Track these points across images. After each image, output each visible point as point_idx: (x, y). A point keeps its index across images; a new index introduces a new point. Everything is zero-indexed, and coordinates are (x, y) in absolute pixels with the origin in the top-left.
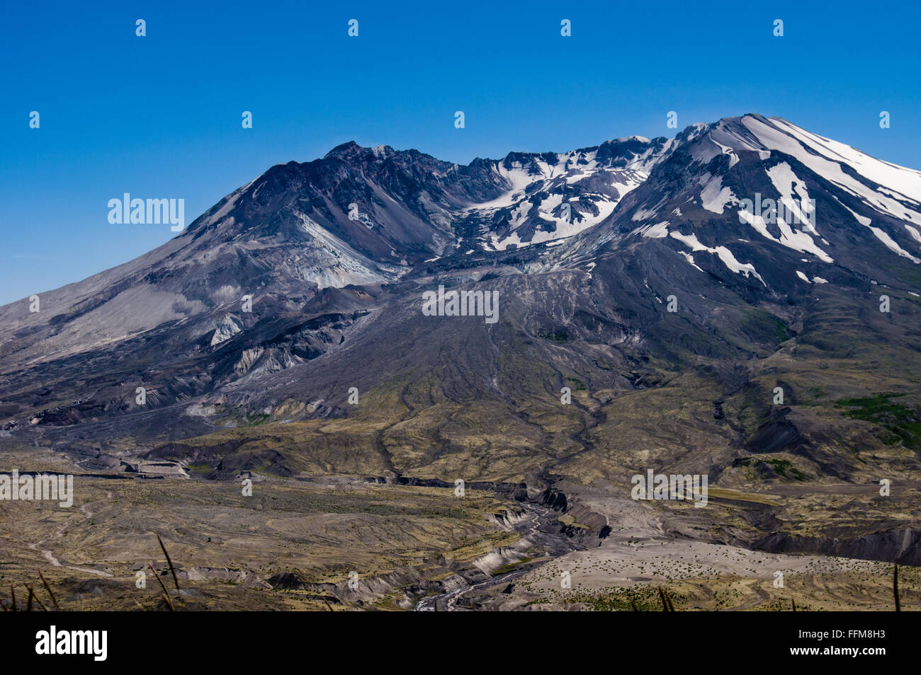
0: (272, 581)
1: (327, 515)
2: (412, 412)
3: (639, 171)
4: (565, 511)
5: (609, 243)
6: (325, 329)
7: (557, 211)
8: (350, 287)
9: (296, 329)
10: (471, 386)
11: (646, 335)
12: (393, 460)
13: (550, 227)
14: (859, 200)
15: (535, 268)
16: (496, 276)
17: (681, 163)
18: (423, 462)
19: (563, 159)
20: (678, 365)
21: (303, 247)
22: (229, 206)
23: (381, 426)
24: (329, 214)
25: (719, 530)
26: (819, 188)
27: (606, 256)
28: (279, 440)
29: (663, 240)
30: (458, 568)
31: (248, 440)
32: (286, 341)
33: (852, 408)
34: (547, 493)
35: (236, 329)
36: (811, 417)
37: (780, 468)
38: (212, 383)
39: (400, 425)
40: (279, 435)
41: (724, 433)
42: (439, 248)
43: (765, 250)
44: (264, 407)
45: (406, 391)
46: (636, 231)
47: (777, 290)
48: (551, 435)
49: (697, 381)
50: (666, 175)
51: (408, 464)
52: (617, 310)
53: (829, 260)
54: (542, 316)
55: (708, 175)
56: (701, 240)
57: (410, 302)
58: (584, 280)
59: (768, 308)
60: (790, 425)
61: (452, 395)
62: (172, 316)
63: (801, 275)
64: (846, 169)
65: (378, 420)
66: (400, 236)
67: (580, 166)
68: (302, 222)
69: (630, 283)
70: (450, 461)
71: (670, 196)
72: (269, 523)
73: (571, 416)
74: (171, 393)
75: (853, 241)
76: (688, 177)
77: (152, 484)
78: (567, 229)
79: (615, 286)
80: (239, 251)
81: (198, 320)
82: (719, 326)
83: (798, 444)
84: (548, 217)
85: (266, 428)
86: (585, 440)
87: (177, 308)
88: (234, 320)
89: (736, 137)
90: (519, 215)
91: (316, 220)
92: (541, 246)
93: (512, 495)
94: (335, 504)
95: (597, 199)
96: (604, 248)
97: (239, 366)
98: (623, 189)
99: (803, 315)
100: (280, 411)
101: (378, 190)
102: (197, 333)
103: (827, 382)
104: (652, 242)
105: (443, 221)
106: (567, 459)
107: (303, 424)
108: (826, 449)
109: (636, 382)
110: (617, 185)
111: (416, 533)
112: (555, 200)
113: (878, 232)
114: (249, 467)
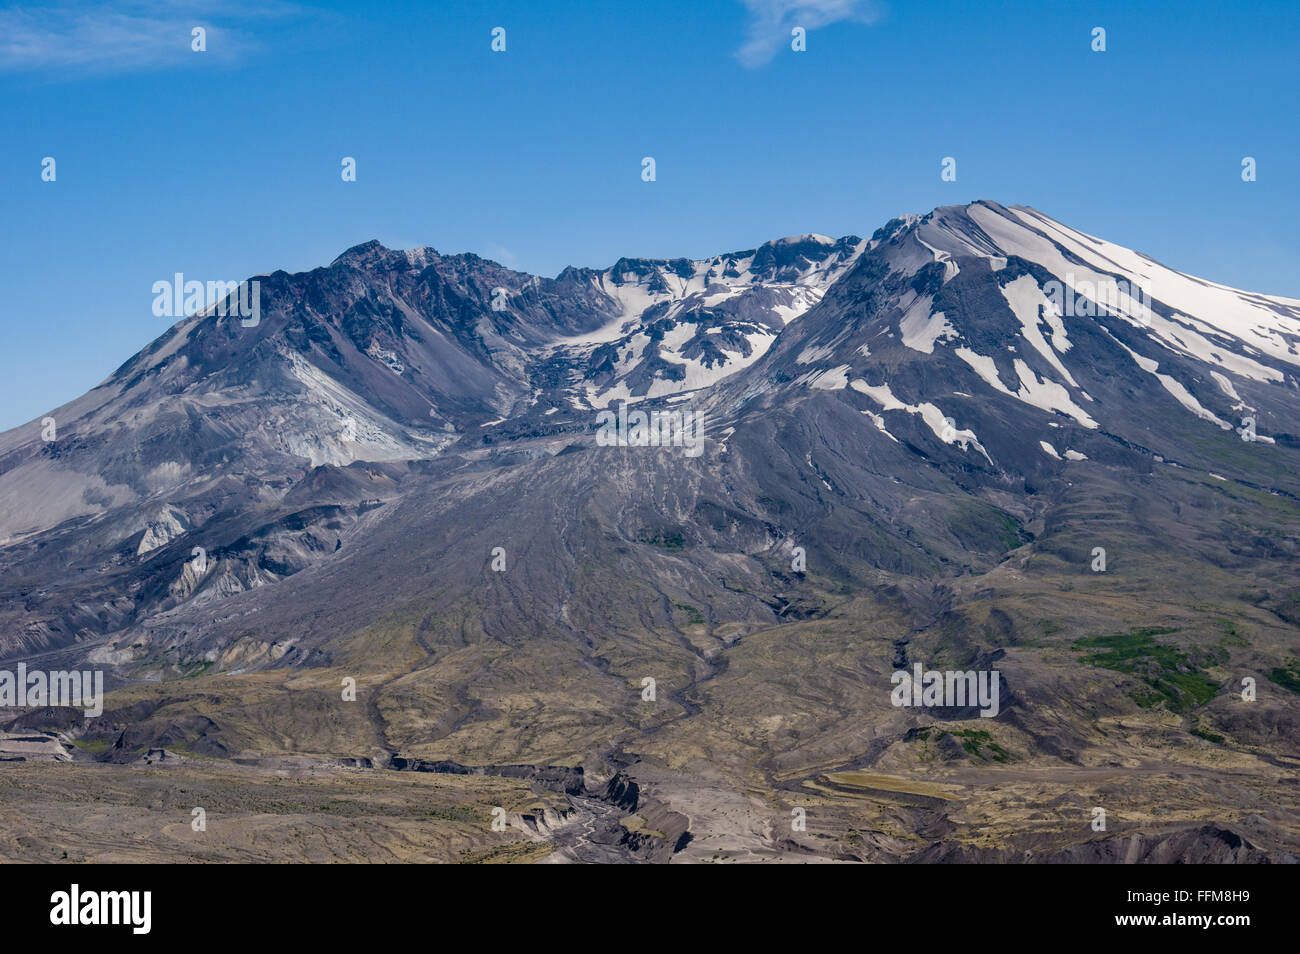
1: (261, 816)
2: (431, 657)
3: (811, 289)
4: (633, 810)
5: (761, 397)
6: (313, 530)
7: (688, 349)
8: (358, 465)
9: (266, 531)
10: (527, 618)
11: (805, 540)
12: (389, 732)
13: (675, 373)
14: (1144, 332)
16: (583, 448)
17: (872, 275)
18: (435, 734)
19: (701, 269)
20: (849, 584)
21: (290, 403)
22: (181, 339)
23: (378, 678)
24: (334, 352)
25: (854, 838)
27: (750, 419)
28: (217, 701)
29: (838, 393)
31: (170, 701)
32: (253, 546)
33: (1096, 650)
34: (613, 782)
35: (178, 529)
37: (974, 743)
38: (134, 613)
39: (409, 678)
40: (218, 693)
42: (505, 406)
43: (996, 412)
44: (207, 649)
45: (426, 625)
46: (801, 380)
47: (1009, 470)
48: (638, 693)
49: (873, 609)
50: (850, 294)
51: (410, 737)
52: (762, 500)
53: (1092, 424)
54: (645, 510)
55: (912, 293)
56: (898, 394)
57: (445, 488)
58: (714, 454)
59: (993, 496)
61: (497, 632)
62: (81, 509)
63: (1047, 447)
65: (377, 669)
66: (445, 387)
67: (728, 279)
68: (291, 364)
69: (784, 458)
70: (477, 734)
71: (855, 327)
72: (166, 830)
73: (675, 664)
74: (70, 628)
75: (1129, 395)
76: (882, 299)
78: (700, 377)
79: (761, 462)
80: (190, 409)
81: (120, 516)
82: (916, 526)
83: (1008, 705)
84: (675, 358)
85: (204, 683)
86: (688, 699)
87: (91, 497)
88: (176, 516)
90: (630, 355)
91: (315, 361)
92: (659, 402)
93: (562, 786)
95: (750, 330)
96: (751, 405)
97: (178, 586)
98: (787, 314)
99: (1046, 507)
100: (230, 657)
101: (413, 316)
102: (118, 535)
103: (1066, 611)
104: (822, 396)
105: (512, 363)
106: (655, 730)
107: (262, 677)
108: (1048, 713)
109: (782, 611)
110: (780, 308)
112: (685, 331)
113: (1168, 383)
114: (163, 742)
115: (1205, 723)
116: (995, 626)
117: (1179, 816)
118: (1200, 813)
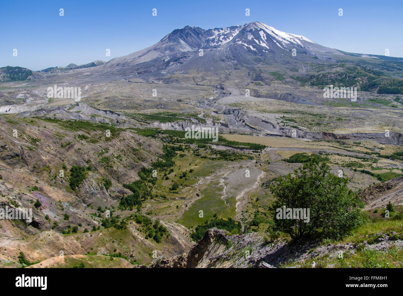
0: (177, 101)
2: (198, 73)
3: (237, 32)
4: (224, 90)
5: (232, 45)
6: (184, 59)
7: (223, 39)
8: (188, 52)
9: (179, 59)
10: (208, 69)
11: (237, 61)
12: (195, 81)
13: (221, 41)
14: (274, 37)
15: (219, 49)
16: (212, 50)
17: (244, 30)
18: (201, 82)
19: (224, 29)
20: (242, 66)
21: (180, 44)
22: (167, 37)
23: (193, 75)
24: (184, 38)
26: (268, 36)
27: (231, 47)
29: (241, 44)
30: (207, 99)
31: (172, 77)
32: (177, 61)
33: (271, 74)
34: (221, 87)
35: (169, 59)
36: (264, 75)
37: (259, 84)
38: (165, 68)
39: (196, 76)
40: (177, 77)
41: (250, 78)
42: (203, 45)
43: (258, 47)
44: (174, 72)
45: (197, 70)
46: (236, 42)
47: (259, 53)
48: (221, 78)
49: (245, 69)
50: (242, 32)
51: (198, 82)
52: (233, 56)
53: (269, 48)
54: (220, 57)
55: (249, 33)
56: (247, 44)
57: (197, 54)
58: (227, 51)
59: (258, 56)
60: (261, 76)
61: (205, 71)
62: (158, 56)
63: (264, 51)
64: (273, 32)
66: (197, 43)
67: (227, 30)
68: (180, 40)
69: (235, 52)
70: (205, 82)
71: (242, 36)
73: (225, 74)
74: (159, 69)
75: (273, 45)
76: (245, 33)
77: (156, 84)
78: (224, 42)
79: (232, 52)
80: (169, 45)
81: (163, 57)
82: (250, 59)
83: (262, 80)
84: (221, 40)
85: (174, 76)
86: (227, 78)
88: (169, 57)
89: (254, 26)
90: (216, 39)
91: (182, 39)
92: (220, 45)
93: (215, 87)
94: (187, 88)
95: (230, 37)
96: (231, 45)
97: (170, 65)
98: (234, 35)
99: (264, 58)
100: (177, 73)
101: (193, 34)
102: (163, 59)
103: (267, 69)
104: (239, 45)
105: (203, 40)
106: (224, 82)
107: (180, 75)
108: (267, 81)
109: (235, 69)
110: (233, 34)
111: (200, 93)
112: (222, 37)
113: (277, 43)
114: (172, 82)
115: (284, 82)
116: (259, 71)
117: (283, 92)
118: (285, 92)
